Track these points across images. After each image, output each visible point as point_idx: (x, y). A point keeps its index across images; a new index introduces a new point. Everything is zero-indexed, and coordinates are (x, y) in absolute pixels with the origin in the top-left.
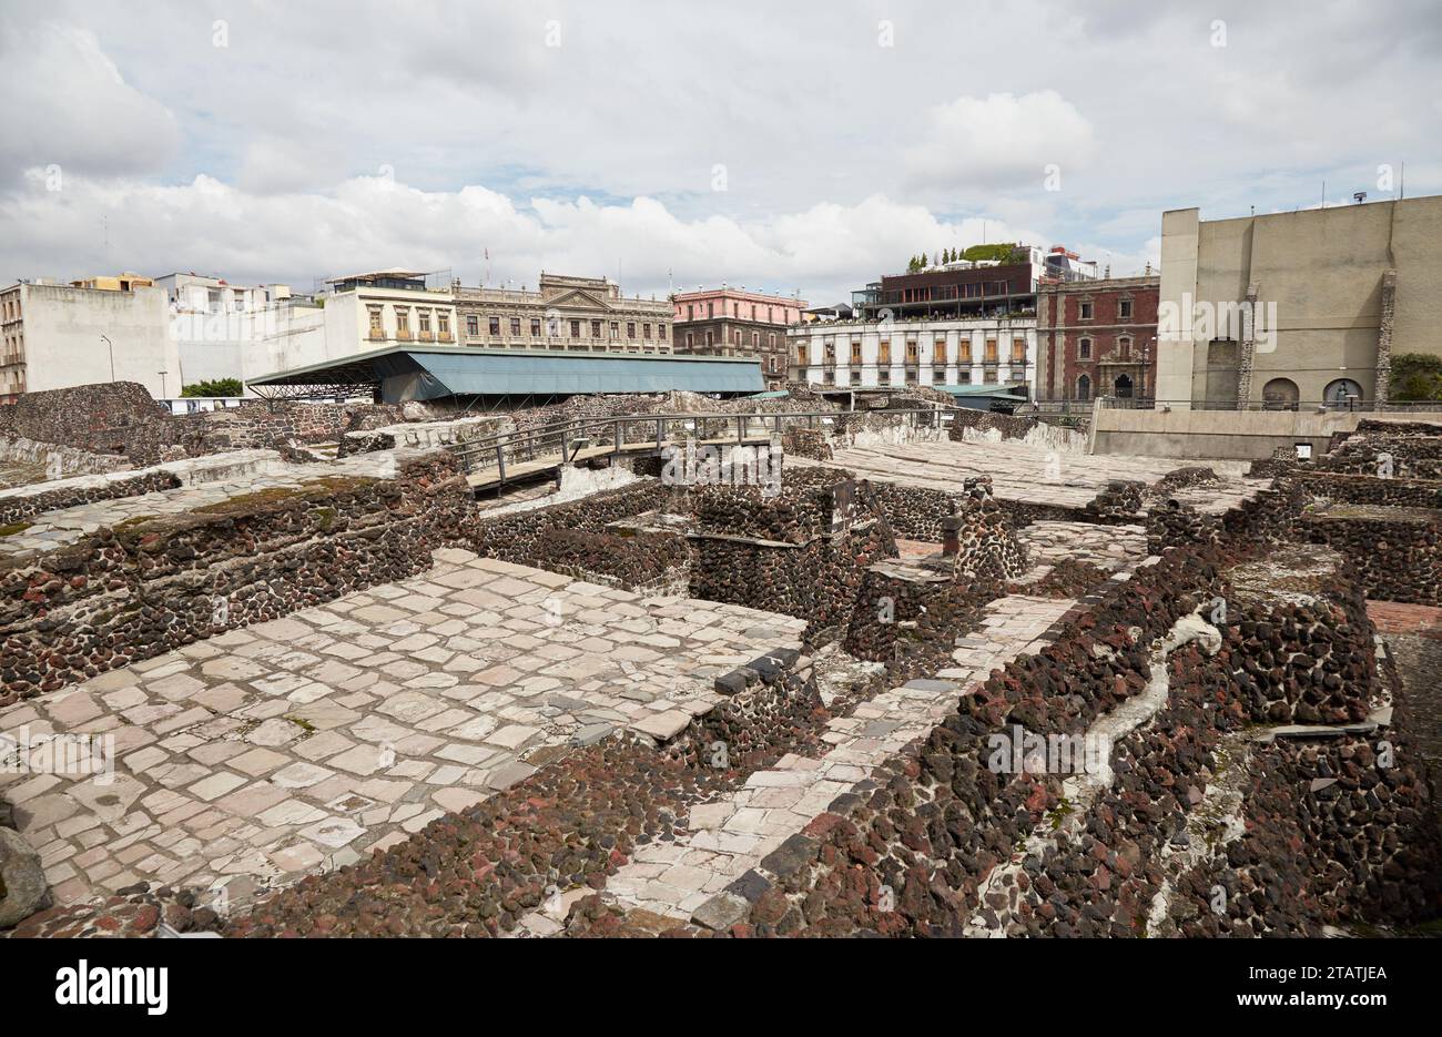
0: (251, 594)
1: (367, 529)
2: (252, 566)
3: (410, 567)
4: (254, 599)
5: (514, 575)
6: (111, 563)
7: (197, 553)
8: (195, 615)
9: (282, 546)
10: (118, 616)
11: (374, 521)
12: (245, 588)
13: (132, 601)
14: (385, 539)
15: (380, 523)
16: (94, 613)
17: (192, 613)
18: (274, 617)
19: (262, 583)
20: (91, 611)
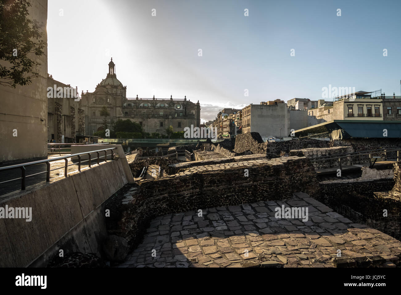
0: (230, 196)
1: (269, 181)
2: (231, 188)
3: (282, 196)
4: (231, 198)
5: (314, 205)
6: (196, 182)
7: (217, 182)
8: (214, 200)
9: (240, 183)
10: (196, 196)
11: (271, 179)
12: (229, 194)
13: (199, 193)
14: (274, 185)
15: (273, 180)
16: (190, 195)
17: (214, 199)
18: (235, 204)
19: (234, 194)
20: (190, 194)
